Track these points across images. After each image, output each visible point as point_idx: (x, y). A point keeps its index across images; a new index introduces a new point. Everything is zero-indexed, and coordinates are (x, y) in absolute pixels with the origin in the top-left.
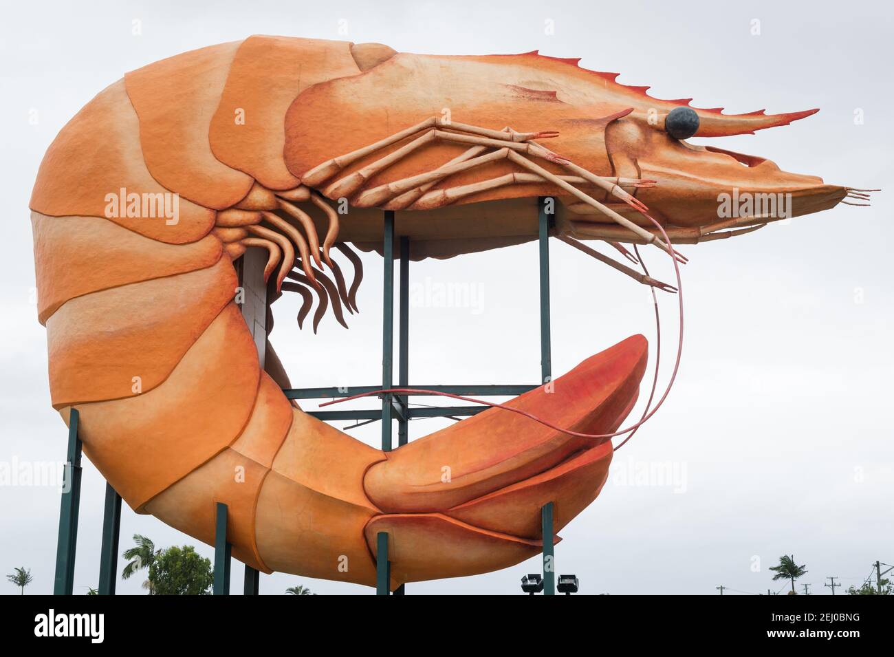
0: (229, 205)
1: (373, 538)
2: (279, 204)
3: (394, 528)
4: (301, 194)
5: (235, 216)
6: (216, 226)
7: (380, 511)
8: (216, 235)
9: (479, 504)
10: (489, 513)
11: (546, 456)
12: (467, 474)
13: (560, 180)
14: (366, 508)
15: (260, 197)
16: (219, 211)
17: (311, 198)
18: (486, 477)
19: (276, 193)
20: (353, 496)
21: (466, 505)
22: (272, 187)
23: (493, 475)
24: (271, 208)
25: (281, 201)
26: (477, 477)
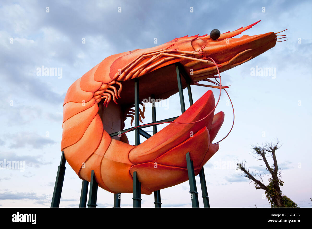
0: (97, 90)
1: (132, 174)
2: (109, 87)
3: (138, 169)
4: (113, 82)
5: (98, 92)
6: (94, 96)
7: (133, 164)
8: (94, 98)
9: (163, 156)
10: (167, 159)
11: (182, 135)
12: (157, 146)
13: (179, 56)
14: (129, 164)
15: (104, 86)
16: (94, 92)
17: (115, 83)
18: (163, 146)
19: (108, 84)
20: (126, 161)
21: (159, 157)
22: (106, 83)
23: (165, 145)
24: (107, 88)
25: (109, 86)
26: (160, 147)
